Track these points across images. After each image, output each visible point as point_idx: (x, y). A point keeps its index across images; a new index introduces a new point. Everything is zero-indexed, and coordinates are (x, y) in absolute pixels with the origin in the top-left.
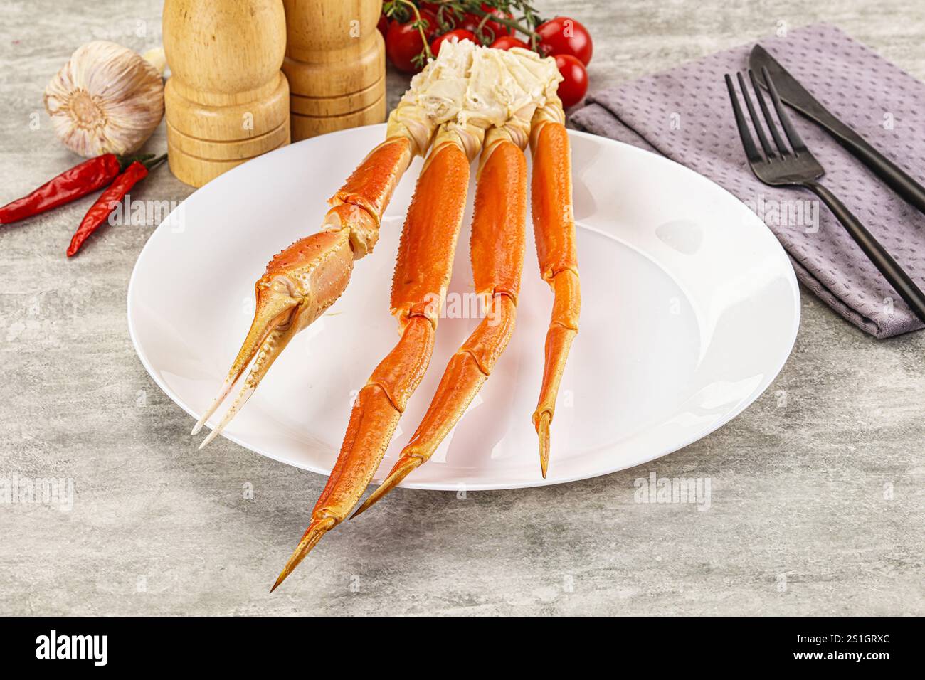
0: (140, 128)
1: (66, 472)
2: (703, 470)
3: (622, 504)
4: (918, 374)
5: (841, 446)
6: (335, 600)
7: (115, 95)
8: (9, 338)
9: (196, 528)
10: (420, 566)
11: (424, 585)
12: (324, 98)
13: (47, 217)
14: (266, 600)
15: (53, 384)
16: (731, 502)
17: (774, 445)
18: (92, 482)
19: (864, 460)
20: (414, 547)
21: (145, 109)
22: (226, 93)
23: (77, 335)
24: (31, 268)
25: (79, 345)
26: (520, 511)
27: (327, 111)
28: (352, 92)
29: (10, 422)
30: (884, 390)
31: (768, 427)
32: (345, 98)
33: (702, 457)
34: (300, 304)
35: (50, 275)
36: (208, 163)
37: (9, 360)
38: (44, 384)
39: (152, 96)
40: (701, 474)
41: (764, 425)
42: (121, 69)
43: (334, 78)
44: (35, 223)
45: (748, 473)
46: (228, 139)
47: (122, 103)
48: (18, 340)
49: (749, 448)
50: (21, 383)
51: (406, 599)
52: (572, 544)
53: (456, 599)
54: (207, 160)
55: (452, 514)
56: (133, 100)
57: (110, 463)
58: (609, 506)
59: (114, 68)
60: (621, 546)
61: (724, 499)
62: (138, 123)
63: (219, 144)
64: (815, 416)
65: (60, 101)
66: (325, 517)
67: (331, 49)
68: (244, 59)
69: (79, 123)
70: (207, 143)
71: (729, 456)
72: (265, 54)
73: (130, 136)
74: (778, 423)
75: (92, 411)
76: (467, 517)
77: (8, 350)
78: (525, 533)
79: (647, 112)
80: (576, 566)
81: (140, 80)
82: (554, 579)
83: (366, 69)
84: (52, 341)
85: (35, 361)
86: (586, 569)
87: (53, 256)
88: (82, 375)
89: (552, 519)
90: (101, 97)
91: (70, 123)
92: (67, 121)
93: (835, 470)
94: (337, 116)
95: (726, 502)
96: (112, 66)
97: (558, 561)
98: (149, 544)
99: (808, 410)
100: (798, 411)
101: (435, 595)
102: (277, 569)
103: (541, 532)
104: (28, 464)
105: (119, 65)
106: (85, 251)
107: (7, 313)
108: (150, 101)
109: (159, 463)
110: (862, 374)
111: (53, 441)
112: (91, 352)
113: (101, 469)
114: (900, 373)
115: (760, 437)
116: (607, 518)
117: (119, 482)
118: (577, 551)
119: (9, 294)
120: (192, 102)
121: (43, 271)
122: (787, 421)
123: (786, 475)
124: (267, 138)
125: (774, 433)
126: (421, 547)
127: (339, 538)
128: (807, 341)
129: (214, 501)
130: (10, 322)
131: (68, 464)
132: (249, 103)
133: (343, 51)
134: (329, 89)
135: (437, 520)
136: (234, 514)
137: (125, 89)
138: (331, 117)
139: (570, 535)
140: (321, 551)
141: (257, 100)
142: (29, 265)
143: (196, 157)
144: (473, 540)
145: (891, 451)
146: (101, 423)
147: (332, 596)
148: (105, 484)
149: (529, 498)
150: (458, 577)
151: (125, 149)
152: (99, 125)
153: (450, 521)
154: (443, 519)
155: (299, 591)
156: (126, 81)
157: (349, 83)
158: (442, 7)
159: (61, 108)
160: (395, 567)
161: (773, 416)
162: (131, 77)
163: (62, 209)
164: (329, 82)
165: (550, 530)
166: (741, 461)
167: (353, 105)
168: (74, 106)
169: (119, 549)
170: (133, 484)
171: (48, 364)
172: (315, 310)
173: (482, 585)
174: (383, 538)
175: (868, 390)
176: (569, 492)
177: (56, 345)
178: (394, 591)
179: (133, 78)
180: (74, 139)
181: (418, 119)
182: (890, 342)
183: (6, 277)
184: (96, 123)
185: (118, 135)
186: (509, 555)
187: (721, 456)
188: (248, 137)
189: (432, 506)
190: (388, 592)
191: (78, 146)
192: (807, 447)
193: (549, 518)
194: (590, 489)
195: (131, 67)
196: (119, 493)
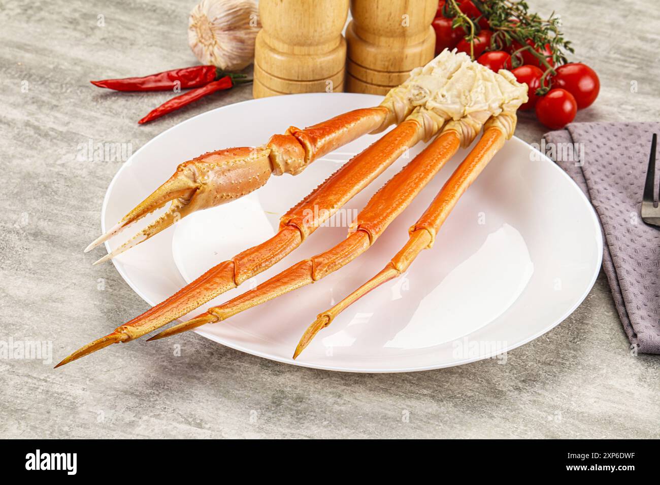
0: (236, 53)
1: (21, 255)
2: (433, 397)
3: (356, 399)
4: (646, 386)
5: (544, 414)
6: (114, 392)
7: (222, 25)
8: (59, 162)
9: (69, 317)
10: (187, 390)
11: (178, 403)
12: (371, 70)
13: (149, 95)
14: (71, 377)
15: (61, 199)
16: (432, 424)
17: (496, 397)
18: (31, 266)
19: (552, 429)
20: (194, 377)
21: (242, 41)
22: (286, 43)
23: (101, 173)
24: (110, 123)
25: (97, 181)
26: (283, 380)
27: (372, 80)
28: (392, 70)
29: (15, 213)
30: (611, 388)
31: (504, 385)
32: (385, 74)
33: (439, 388)
34: (197, 188)
35: (118, 131)
36: (268, 90)
37: (47, 175)
38: (55, 197)
39: (250, 33)
40: (429, 398)
41: (502, 382)
42: (230, 8)
43: (380, 57)
44: (138, 96)
45: (462, 410)
46: (282, 76)
47: (226, 32)
48: (63, 165)
49: (477, 393)
50: (42, 192)
51: (159, 408)
52: (298, 412)
53: (190, 420)
54: (269, 88)
55: (238, 365)
56: (235, 32)
57: (53, 259)
58: (346, 398)
59: (225, 6)
60: (330, 425)
61: (429, 421)
62: (234, 50)
63: (276, 79)
64: (543, 388)
65: (194, 20)
66: (122, 332)
67: (381, 35)
68: (301, 22)
69: (201, 39)
70: (269, 76)
71: (459, 393)
72: (318, 24)
73: (231, 58)
74: (512, 384)
75: (71, 223)
76: (245, 371)
77: (52, 169)
78: (274, 394)
79: (598, 146)
80: (288, 427)
81: (243, 19)
82: (266, 430)
83: (406, 57)
84: (84, 173)
85: (62, 181)
86: (293, 432)
87: (131, 120)
88: (83, 200)
89: (301, 392)
90: (213, 24)
91: (196, 37)
92: (194, 36)
93: (525, 428)
94: (379, 86)
95: (429, 423)
96: (224, 4)
97: (279, 420)
98: (32, 316)
99: (542, 382)
100: (534, 381)
101: (180, 412)
102: (96, 360)
103: (284, 398)
104: (3, 242)
105: (230, 4)
106: (153, 124)
107: (71, 146)
108: (247, 36)
109: (83, 270)
110: (605, 371)
111: (30, 234)
112: (101, 187)
113: (44, 261)
114: (633, 381)
115: (491, 389)
116: (338, 404)
117: (48, 272)
118: (297, 418)
119: (82, 135)
120: (266, 44)
121: (116, 127)
122: (520, 385)
123: (487, 419)
124: (312, 85)
125: (504, 390)
126: (199, 379)
127: (152, 355)
128: (584, 337)
129: (95, 305)
130: (68, 152)
131: (27, 251)
132: (303, 55)
133: (392, 39)
134: (375, 64)
135: (225, 366)
136: (101, 317)
137: (229, 23)
138: (375, 85)
139: (302, 406)
140: (133, 358)
141: (309, 55)
142: (110, 121)
143: (263, 85)
144: (236, 387)
145: (577, 430)
146: (70, 233)
147: (115, 389)
148: (39, 271)
149: (298, 374)
150: (205, 407)
151: (226, 66)
152: (211, 44)
153: (232, 370)
154: (229, 367)
155: (97, 379)
156: (230, 17)
157: (390, 63)
158: (498, 32)
159: (193, 25)
160: (171, 386)
161: (513, 378)
162: (235, 15)
163: (162, 93)
164: (376, 59)
165: (292, 398)
166: (464, 400)
167: (392, 81)
168: (200, 27)
169: (11, 313)
170: (55, 277)
171: (68, 186)
172: (212, 197)
173: (216, 417)
174: (180, 365)
175: (599, 384)
176: (328, 379)
177: (84, 176)
178: (156, 400)
179: (237, 16)
180: (196, 50)
181: (402, 98)
182: (645, 357)
183: (90, 124)
184: (210, 42)
185: (222, 55)
186: (251, 405)
187: (453, 392)
188: (296, 79)
189: (229, 356)
190: (152, 399)
191: (198, 55)
192: (518, 406)
193: (298, 391)
194: (343, 382)
195: (238, 9)
196: (41, 279)
